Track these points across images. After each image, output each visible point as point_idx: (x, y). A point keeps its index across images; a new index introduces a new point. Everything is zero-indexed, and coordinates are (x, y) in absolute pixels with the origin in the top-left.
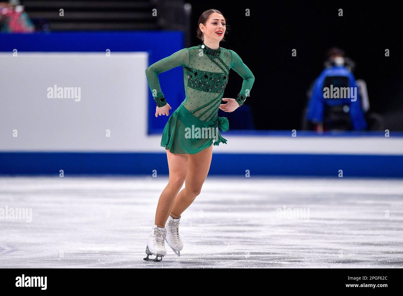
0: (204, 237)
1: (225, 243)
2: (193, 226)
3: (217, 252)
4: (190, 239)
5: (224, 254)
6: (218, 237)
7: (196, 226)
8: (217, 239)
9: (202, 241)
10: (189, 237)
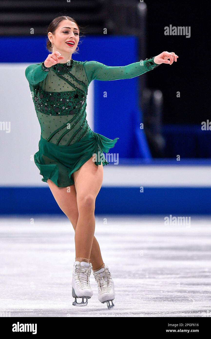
0: (163, 292)
1: (189, 299)
2: (149, 278)
3: (180, 310)
4: (146, 294)
5: (189, 312)
6: (181, 291)
7: (154, 278)
8: (179, 294)
9: (162, 296)
10: (144, 291)
